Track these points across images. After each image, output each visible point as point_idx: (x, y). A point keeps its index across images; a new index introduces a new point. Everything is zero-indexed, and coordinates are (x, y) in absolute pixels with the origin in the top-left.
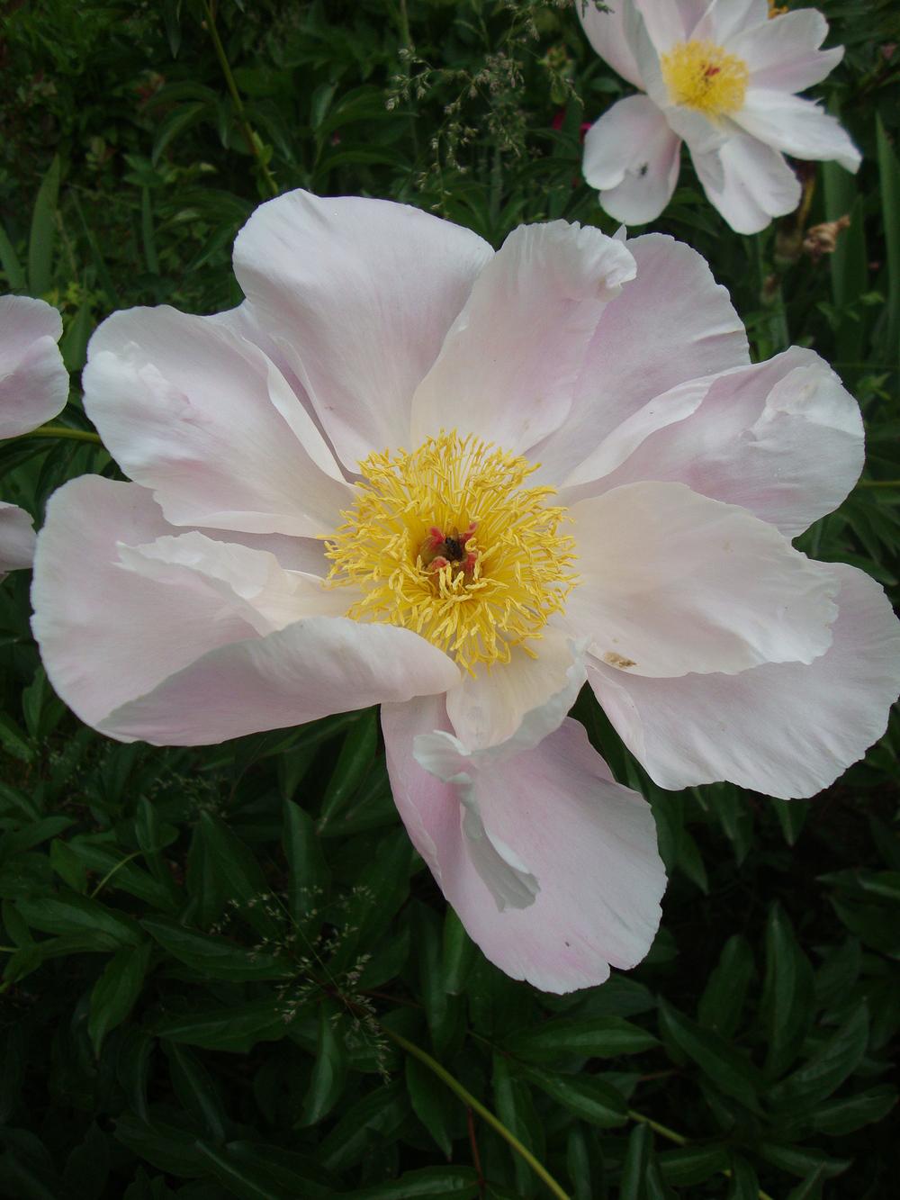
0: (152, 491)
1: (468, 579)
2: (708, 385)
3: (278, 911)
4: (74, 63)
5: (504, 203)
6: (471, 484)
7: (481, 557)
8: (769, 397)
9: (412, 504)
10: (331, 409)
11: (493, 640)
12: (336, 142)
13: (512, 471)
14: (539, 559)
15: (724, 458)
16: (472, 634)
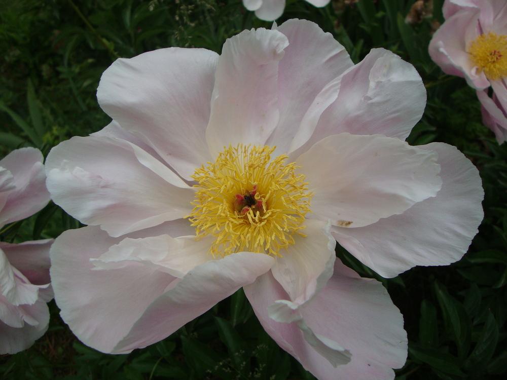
0: (99, 226)
1: (262, 214)
2: (339, 81)
3: (229, 369)
4: (25, 38)
5: (216, 30)
6: (247, 168)
7: (264, 200)
8: (370, 76)
9: (223, 188)
10: (170, 154)
11: (284, 238)
12: (140, 31)
13: (263, 154)
14: (291, 191)
15: (359, 113)
16: (273, 239)
